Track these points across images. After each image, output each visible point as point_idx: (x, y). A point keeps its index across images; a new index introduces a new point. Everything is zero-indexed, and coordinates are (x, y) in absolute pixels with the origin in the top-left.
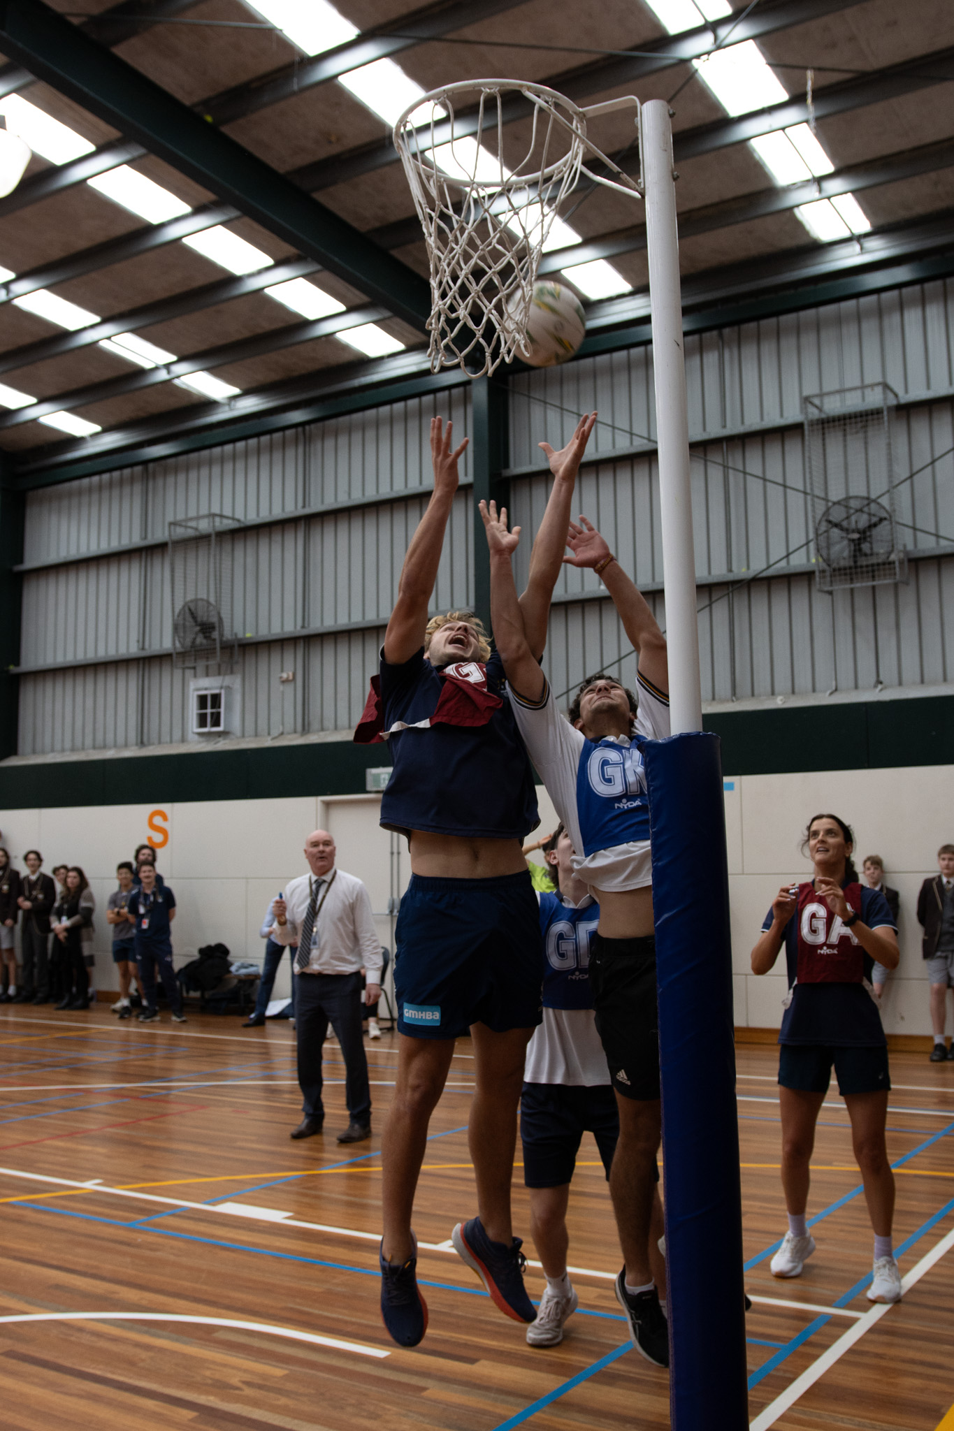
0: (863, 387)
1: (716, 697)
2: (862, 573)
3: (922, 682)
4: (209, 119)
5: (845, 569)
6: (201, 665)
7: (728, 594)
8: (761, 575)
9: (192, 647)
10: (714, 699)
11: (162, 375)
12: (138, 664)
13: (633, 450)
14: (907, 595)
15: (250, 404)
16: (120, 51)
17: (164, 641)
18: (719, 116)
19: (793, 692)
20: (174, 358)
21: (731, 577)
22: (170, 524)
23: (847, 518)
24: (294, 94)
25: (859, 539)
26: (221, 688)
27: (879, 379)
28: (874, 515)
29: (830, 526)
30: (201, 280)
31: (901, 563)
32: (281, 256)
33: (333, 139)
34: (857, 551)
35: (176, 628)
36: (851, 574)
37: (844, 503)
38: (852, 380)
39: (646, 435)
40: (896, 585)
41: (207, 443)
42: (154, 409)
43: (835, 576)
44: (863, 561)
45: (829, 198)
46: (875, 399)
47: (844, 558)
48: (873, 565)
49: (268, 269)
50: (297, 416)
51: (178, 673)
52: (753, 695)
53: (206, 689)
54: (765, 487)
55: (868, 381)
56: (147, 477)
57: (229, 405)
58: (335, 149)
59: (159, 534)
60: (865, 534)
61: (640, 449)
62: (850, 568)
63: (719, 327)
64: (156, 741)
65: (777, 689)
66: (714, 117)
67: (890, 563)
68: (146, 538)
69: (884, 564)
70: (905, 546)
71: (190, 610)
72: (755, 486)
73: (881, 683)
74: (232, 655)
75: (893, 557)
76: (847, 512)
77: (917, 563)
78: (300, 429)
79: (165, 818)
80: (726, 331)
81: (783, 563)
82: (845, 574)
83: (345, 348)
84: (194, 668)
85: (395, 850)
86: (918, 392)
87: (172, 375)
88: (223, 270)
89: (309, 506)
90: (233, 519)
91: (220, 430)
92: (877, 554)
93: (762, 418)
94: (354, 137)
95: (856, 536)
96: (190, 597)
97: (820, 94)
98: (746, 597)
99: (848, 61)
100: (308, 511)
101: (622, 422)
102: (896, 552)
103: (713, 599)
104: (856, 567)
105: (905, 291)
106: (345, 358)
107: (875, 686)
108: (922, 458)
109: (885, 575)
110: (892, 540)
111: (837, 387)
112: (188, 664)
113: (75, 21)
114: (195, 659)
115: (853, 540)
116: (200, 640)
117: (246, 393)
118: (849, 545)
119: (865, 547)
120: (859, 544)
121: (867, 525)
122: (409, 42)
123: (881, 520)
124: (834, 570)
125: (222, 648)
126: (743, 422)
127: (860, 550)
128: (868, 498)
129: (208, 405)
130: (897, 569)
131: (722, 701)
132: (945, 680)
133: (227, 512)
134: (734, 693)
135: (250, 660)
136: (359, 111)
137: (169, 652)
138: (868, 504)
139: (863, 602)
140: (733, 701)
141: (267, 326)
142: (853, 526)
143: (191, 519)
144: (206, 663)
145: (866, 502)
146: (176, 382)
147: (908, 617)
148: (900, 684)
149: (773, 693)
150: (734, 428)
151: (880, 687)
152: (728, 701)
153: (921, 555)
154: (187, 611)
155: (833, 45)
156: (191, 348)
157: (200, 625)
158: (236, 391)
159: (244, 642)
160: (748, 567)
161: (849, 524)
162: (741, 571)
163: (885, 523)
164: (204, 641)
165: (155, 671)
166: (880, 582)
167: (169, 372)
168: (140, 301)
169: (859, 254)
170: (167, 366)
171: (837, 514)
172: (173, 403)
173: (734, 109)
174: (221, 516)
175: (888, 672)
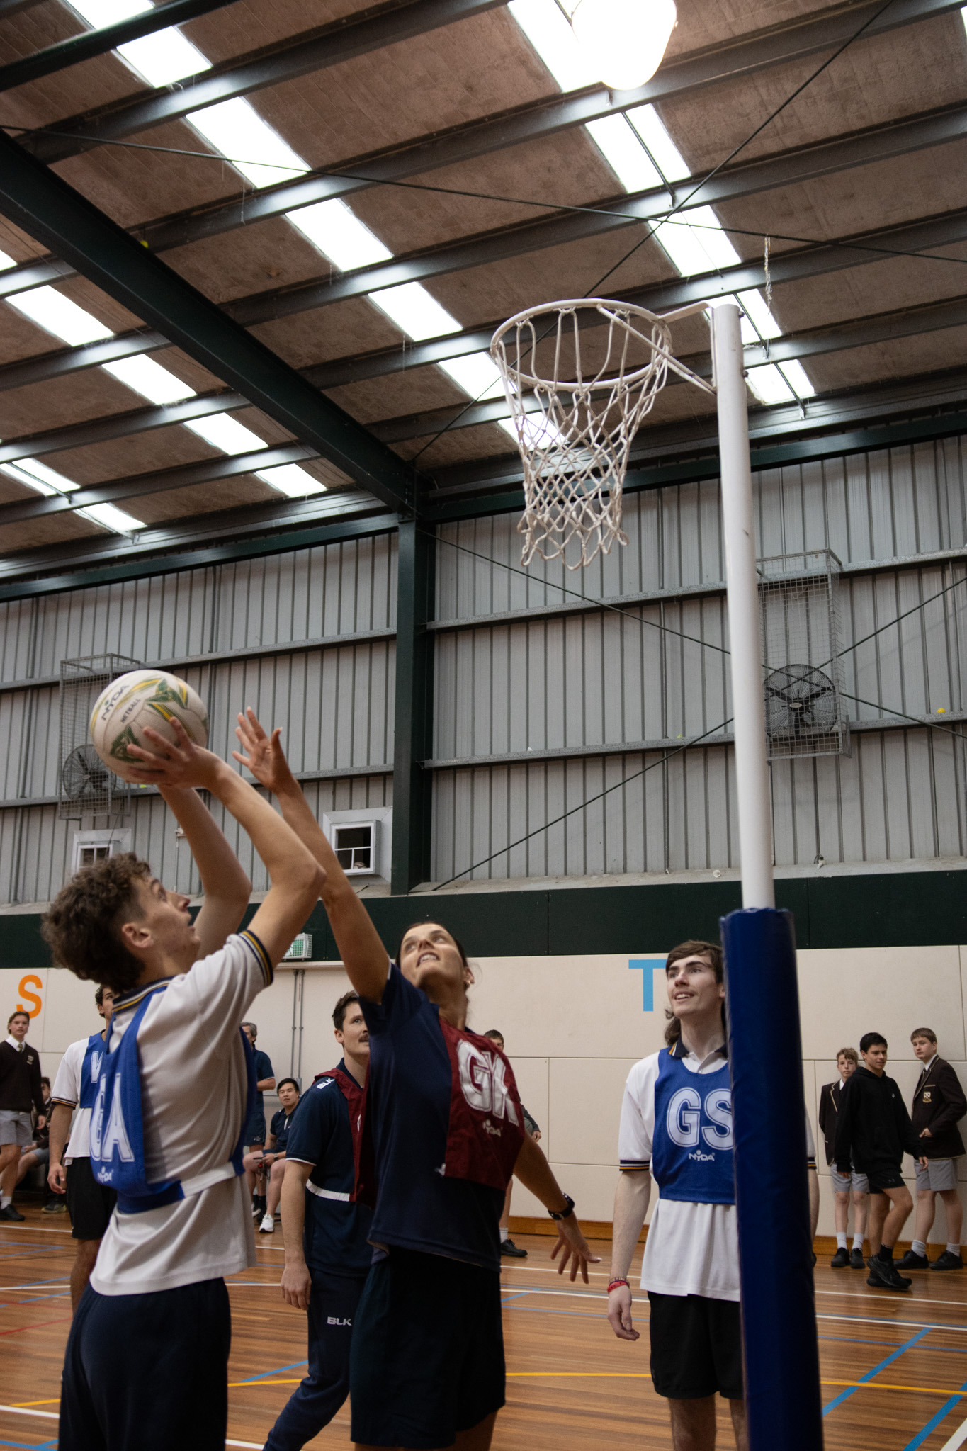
0: (805, 554)
1: (648, 868)
2: (804, 743)
3: (864, 859)
4: (145, 244)
5: (786, 739)
6: (88, 816)
7: (663, 761)
8: (698, 743)
9: (79, 797)
10: (645, 870)
11: (63, 504)
12: (16, 812)
13: (566, 608)
14: (848, 768)
15: (155, 540)
16: (57, 168)
17: (48, 788)
18: (672, 275)
19: (729, 866)
20: (77, 487)
21: (666, 743)
22: (63, 663)
23: (789, 686)
24: (241, 224)
25: (801, 708)
26: (110, 842)
27: (822, 547)
28: (817, 685)
29: (770, 694)
30: (117, 407)
31: (844, 735)
32: (205, 388)
33: (273, 274)
34: (799, 723)
35: (62, 775)
36: (792, 744)
37: (785, 671)
38: (794, 546)
39: (580, 594)
40: (837, 757)
41: (107, 578)
42: (48, 539)
43: (776, 746)
44: (805, 732)
45: (775, 363)
46: (818, 566)
47: (785, 728)
48: (815, 736)
49: (190, 400)
50: (206, 555)
51: (61, 824)
52: (687, 868)
53: (92, 843)
54: (702, 651)
55: (810, 548)
56: (36, 612)
57: (133, 539)
58: (273, 284)
59: (49, 672)
60: (807, 703)
61: (573, 607)
62: (792, 738)
63: (658, 486)
64: (32, 899)
65: (712, 863)
66: (666, 276)
67: (833, 735)
68: (32, 677)
69: (827, 735)
70: (847, 717)
71: (80, 756)
72: (692, 649)
73: (822, 859)
74: (122, 808)
75: (836, 728)
76: (789, 681)
77: (860, 735)
78: (210, 569)
79: (39, 985)
80: (665, 490)
81: (721, 731)
82: (787, 745)
83: (264, 486)
84: (80, 820)
85: (298, 1025)
86: (861, 562)
87: (74, 505)
88: (141, 399)
89: (217, 650)
90: (132, 660)
91: (121, 565)
92: (820, 725)
93: (701, 582)
94: (295, 273)
95: (798, 705)
96: (79, 742)
97: (777, 259)
98: (681, 763)
99: (802, 229)
100: (214, 656)
101: (554, 577)
102: (839, 723)
103: (647, 766)
104: (798, 738)
105: (827, 462)
106: (263, 496)
107: (816, 862)
108: (865, 629)
109: (828, 747)
110: (836, 711)
111: (778, 553)
112: (72, 815)
113: (12, 133)
114: (81, 810)
115: (795, 710)
116: (89, 789)
117: (152, 527)
118: (790, 715)
119: (806, 717)
120: (801, 714)
121: (809, 695)
122: (363, 183)
123: (824, 689)
124: (775, 740)
125: (113, 799)
126: (681, 585)
127: (802, 720)
128: (810, 667)
129: (111, 537)
130: (841, 741)
131: (655, 873)
132: (888, 857)
133: (125, 652)
134: (667, 865)
135: (143, 812)
136: (304, 247)
137: (54, 801)
138: (810, 673)
139: (803, 774)
140: (666, 873)
141: (183, 460)
142: (794, 695)
143: (86, 659)
144: (93, 815)
145: (808, 671)
146: (78, 511)
147: (850, 789)
148: (841, 860)
149: (708, 866)
150: (672, 589)
151: (821, 862)
152: (660, 873)
153: (864, 727)
154: (76, 757)
155: (790, 214)
156: (96, 478)
157: (90, 773)
158: (141, 525)
159: (139, 793)
160: (684, 735)
161: (789, 692)
162: (676, 738)
163: (827, 692)
164: (94, 791)
165: (35, 821)
166: (822, 754)
167: (70, 502)
168: (47, 425)
169: (802, 420)
170: (69, 494)
171: (779, 682)
172: (71, 534)
173: (686, 269)
174: (119, 657)
175: (829, 849)
